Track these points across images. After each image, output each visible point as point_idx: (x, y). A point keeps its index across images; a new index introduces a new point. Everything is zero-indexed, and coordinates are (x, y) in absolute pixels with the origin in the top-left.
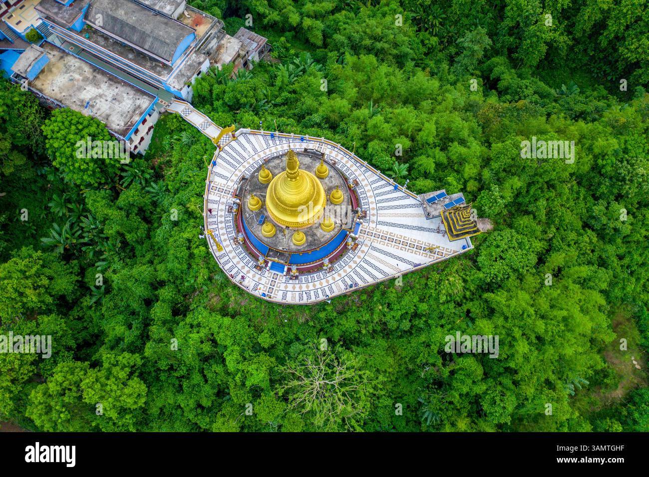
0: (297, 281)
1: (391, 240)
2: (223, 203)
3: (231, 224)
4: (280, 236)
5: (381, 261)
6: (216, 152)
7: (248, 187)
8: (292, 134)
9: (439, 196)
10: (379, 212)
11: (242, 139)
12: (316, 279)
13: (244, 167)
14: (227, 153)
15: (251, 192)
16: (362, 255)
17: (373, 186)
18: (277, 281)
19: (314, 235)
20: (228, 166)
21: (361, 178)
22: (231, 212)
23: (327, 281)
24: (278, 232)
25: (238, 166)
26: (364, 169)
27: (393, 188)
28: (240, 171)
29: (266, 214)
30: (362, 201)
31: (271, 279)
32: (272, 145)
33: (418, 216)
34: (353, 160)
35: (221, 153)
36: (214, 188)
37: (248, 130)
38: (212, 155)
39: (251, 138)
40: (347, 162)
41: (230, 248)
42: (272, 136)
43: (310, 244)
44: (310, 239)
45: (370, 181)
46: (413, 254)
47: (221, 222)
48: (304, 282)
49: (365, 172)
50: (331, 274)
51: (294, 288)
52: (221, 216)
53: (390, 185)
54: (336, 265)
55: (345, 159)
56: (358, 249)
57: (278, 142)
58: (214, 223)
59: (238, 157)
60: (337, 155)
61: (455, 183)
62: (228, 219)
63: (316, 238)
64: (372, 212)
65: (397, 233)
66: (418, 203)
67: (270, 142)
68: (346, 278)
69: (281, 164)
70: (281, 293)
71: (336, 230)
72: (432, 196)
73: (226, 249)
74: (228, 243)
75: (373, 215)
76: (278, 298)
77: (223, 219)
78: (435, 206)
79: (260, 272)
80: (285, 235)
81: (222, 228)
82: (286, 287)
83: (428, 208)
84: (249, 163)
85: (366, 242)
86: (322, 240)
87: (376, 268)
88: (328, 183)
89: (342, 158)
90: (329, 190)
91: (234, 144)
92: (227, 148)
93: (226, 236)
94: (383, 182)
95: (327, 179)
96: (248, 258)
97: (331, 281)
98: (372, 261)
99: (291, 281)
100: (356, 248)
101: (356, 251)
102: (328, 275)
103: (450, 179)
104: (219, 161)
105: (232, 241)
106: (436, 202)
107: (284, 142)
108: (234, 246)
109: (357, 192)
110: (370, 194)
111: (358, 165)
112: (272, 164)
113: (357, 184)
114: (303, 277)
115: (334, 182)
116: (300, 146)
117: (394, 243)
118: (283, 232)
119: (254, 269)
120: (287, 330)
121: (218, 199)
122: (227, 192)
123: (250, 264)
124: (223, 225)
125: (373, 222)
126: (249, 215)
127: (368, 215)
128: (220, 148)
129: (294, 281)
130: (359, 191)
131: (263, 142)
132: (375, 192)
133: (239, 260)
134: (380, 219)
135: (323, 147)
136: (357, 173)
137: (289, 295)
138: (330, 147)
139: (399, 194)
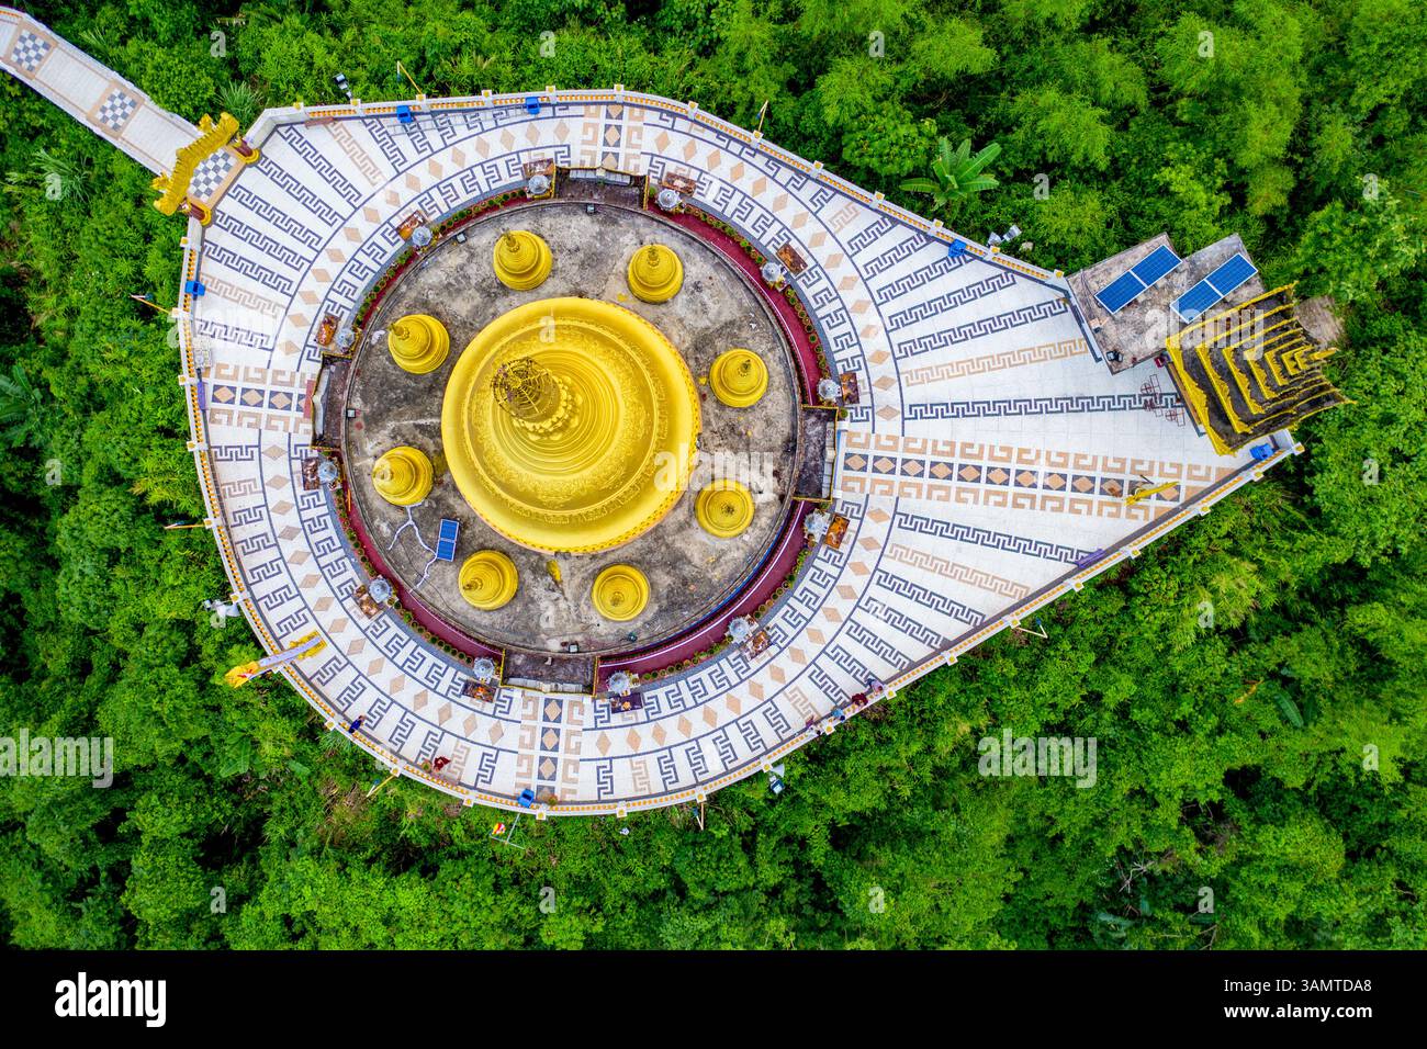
0: (641, 714)
1: (971, 474)
2: (275, 453)
3: (331, 532)
4: (539, 591)
5: (948, 569)
6: (190, 242)
7: (357, 403)
8: (487, 97)
9: (1150, 270)
10: (904, 365)
11: (280, 152)
12: (712, 691)
13: (322, 276)
14: (236, 228)
15: (374, 420)
16: (868, 558)
17: (862, 258)
18: (563, 726)
19: (676, 560)
20: (257, 288)
21: (806, 232)
22: (317, 484)
23: (756, 690)
24: (528, 576)
25: (295, 276)
26: (811, 188)
27: (943, 251)
28: (309, 298)
29: (459, 510)
30: (831, 334)
31: (540, 724)
32: (412, 156)
33: (1062, 351)
34: (760, 160)
35: (213, 233)
36: (224, 394)
37: (299, 110)
38: (173, 252)
39: (318, 137)
40: (737, 173)
41: (352, 633)
42: (406, 116)
43: (671, 604)
44: (664, 580)
45: (844, 237)
46: (1066, 516)
47: (290, 534)
48: (666, 710)
49: (819, 201)
50: (764, 657)
51: (634, 740)
52: (283, 508)
53: (930, 239)
54: (777, 619)
55: (728, 162)
56: (850, 535)
57: (434, 139)
58: (261, 542)
59: (285, 239)
60: (690, 151)
61: (1201, 196)
62: (313, 513)
63: (687, 571)
64: (877, 371)
65: (988, 439)
66: (1053, 295)
67: (404, 142)
68: (823, 661)
69: (471, 270)
70: (588, 771)
71: (764, 521)
72: (1117, 274)
73: (338, 638)
74: (336, 612)
75: (884, 383)
76: (579, 789)
77: (292, 519)
78: (1134, 314)
79: (489, 708)
80: (556, 585)
81: (299, 559)
82: (604, 744)
83: (1111, 330)
84: (336, 256)
85: (874, 503)
86: (716, 575)
87: (933, 600)
88: (690, 318)
89: (714, 161)
90: (700, 352)
91: (252, 180)
92: (229, 206)
93: (322, 589)
94: (900, 234)
95: (683, 297)
96: (430, 659)
97: (770, 688)
98: (913, 575)
99: (616, 719)
100: (840, 537)
101: (844, 548)
102: (754, 664)
103: (1179, 178)
104: (212, 270)
105: (350, 603)
106: (1141, 297)
107: (462, 131)
108: (365, 622)
109: (800, 299)
110: (854, 295)
111: (785, 175)
112: (433, 276)
113: (796, 263)
114: (660, 692)
115: (713, 308)
116: (530, 136)
117: (983, 486)
118: (548, 572)
119: (465, 700)
120: (636, 864)
121: (250, 437)
122: (280, 400)
123: (446, 681)
124: (299, 544)
125: (888, 412)
126: (392, 525)
127: (863, 388)
128: (200, 214)
129: (631, 717)
130: (809, 293)
131: (373, 150)
132: (875, 284)
133: (395, 672)
134: (914, 395)
135: (625, 123)
136: (787, 215)
137: (622, 770)
138: (653, 117)
139: (971, 273)
